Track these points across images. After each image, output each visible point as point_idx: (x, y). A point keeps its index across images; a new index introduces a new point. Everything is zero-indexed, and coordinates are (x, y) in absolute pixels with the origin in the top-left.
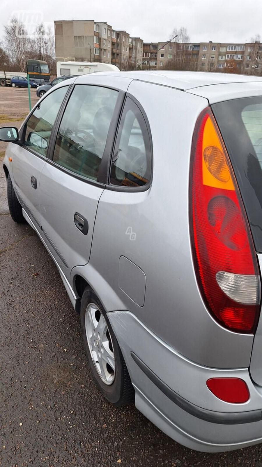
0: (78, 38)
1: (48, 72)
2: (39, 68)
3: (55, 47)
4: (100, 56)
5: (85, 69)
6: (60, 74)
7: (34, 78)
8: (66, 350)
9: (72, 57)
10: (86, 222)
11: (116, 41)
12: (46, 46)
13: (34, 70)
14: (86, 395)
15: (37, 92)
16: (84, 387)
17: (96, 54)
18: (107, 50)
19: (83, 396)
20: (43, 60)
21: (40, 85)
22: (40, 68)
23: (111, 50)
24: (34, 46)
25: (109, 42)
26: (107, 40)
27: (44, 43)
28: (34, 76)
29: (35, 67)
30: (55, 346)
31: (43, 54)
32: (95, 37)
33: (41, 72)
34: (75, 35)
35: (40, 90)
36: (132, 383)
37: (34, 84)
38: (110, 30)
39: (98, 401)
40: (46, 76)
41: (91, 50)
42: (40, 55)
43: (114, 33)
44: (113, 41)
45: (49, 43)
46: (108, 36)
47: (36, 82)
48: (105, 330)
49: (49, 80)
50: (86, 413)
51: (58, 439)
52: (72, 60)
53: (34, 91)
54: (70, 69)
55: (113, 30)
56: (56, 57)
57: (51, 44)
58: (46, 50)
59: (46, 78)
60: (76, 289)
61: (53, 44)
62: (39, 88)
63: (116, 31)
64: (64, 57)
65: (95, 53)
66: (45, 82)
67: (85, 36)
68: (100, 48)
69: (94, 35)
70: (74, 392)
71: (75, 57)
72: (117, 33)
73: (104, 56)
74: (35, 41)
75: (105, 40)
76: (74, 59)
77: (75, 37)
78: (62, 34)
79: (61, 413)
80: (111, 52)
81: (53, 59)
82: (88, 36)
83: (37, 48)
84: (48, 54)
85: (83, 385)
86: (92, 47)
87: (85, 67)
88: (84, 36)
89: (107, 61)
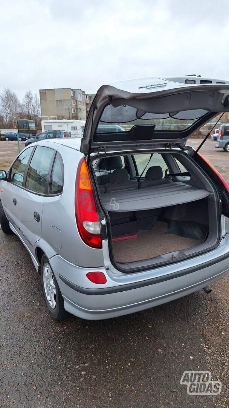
0: (58, 101)
1: (35, 128)
2: (27, 125)
3: (41, 109)
4: (76, 114)
5: (64, 125)
6: (44, 129)
7: (24, 133)
8: (33, 301)
9: (54, 116)
10: (39, 216)
11: (89, 102)
12: (33, 108)
13: (23, 127)
14: (44, 321)
15: (26, 144)
16: (43, 318)
17: (74, 113)
18: (82, 109)
19: (42, 322)
20: (31, 119)
21: (29, 138)
22: (29, 125)
23: (85, 109)
24: (24, 109)
25: (84, 103)
26: (82, 101)
27: (32, 106)
28: (24, 132)
29: (25, 125)
30: (27, 300)
31: (31, 114)
32: (72, 100)
33: (29, 128)
34: (57, 99)
35: (28, 142)
36: (62, 295)
37: (24, 137)
38: (84, 94)
39: (51, 323)
40: (34, 131)
41: (69, 110)
42: (29, 115)
43: (87, 96)
44: (87, 103)
45: (36, 105)
46: (82, 99)
47: (25, 136)
48: (51, 275)
49: (36, 134)
50: (43, 329)
51: (25, 341)
52: (55, 119)
53: (24, 143)
54: (52, 126)
55: (86, 94)
56: (42, 116)
57: (37, 107)
58: (34, 111)
59: (34, 133)
60: (37, 259)
61: (39, 107)
62: (28, 141)
63: (88, 95)
64: (48, 116)
65: (73, 111)
66: (33, 135)
67: (65, 100)
68: (76, 108)
69: (71, 99)
70: (37, 320)
71: (57, 116)
72: (89, 96)
73: (80, 114)
74: (24, 105)
75: (80, 102)
76: (56, 117)
77: (56, 100)
78: (46, 99)
79: (28, 330)
80: (85, 110)
81: (40, 118)
82: (67, 100)
83: (26, 110)
84: (36, 114)
85: (42, 317)
86: (70, 107)
87: (63, 123)
88: (63, 100)
89: (83, 117)
